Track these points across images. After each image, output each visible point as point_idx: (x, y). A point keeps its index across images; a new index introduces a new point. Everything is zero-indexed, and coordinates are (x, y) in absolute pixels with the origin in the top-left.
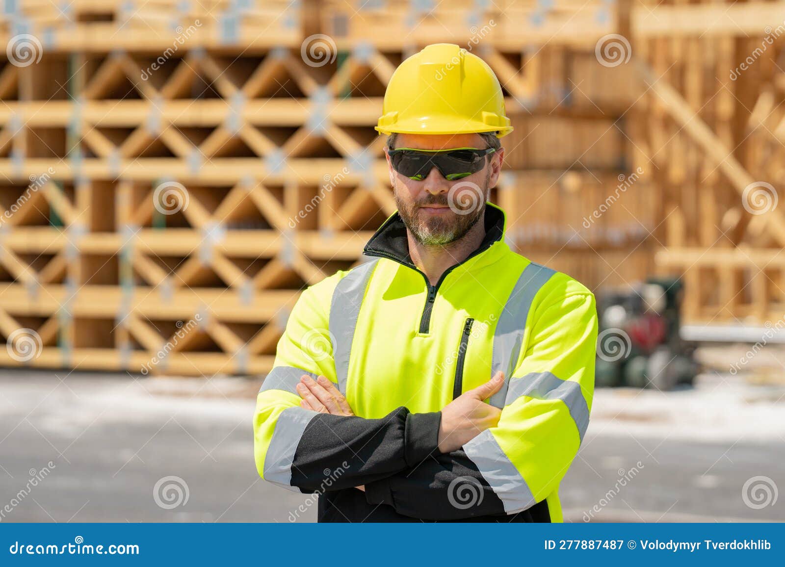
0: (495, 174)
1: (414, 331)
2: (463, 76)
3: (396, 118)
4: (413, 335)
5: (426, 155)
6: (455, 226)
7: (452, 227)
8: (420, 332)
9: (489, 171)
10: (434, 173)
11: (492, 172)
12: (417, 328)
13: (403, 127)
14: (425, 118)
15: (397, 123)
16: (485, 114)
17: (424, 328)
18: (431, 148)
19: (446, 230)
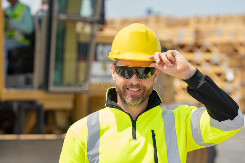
1: (131, 139)
3: (119, 53)
4: (130, 140)
7: (141, 98)
8: (133, 139)
10: (134, 76)
12: (132, 138)
13: (122, 56)
14: (129, 54)
15: (119, 55)
17: (134, 137)
18: (133, 65)
19: (138, 100)
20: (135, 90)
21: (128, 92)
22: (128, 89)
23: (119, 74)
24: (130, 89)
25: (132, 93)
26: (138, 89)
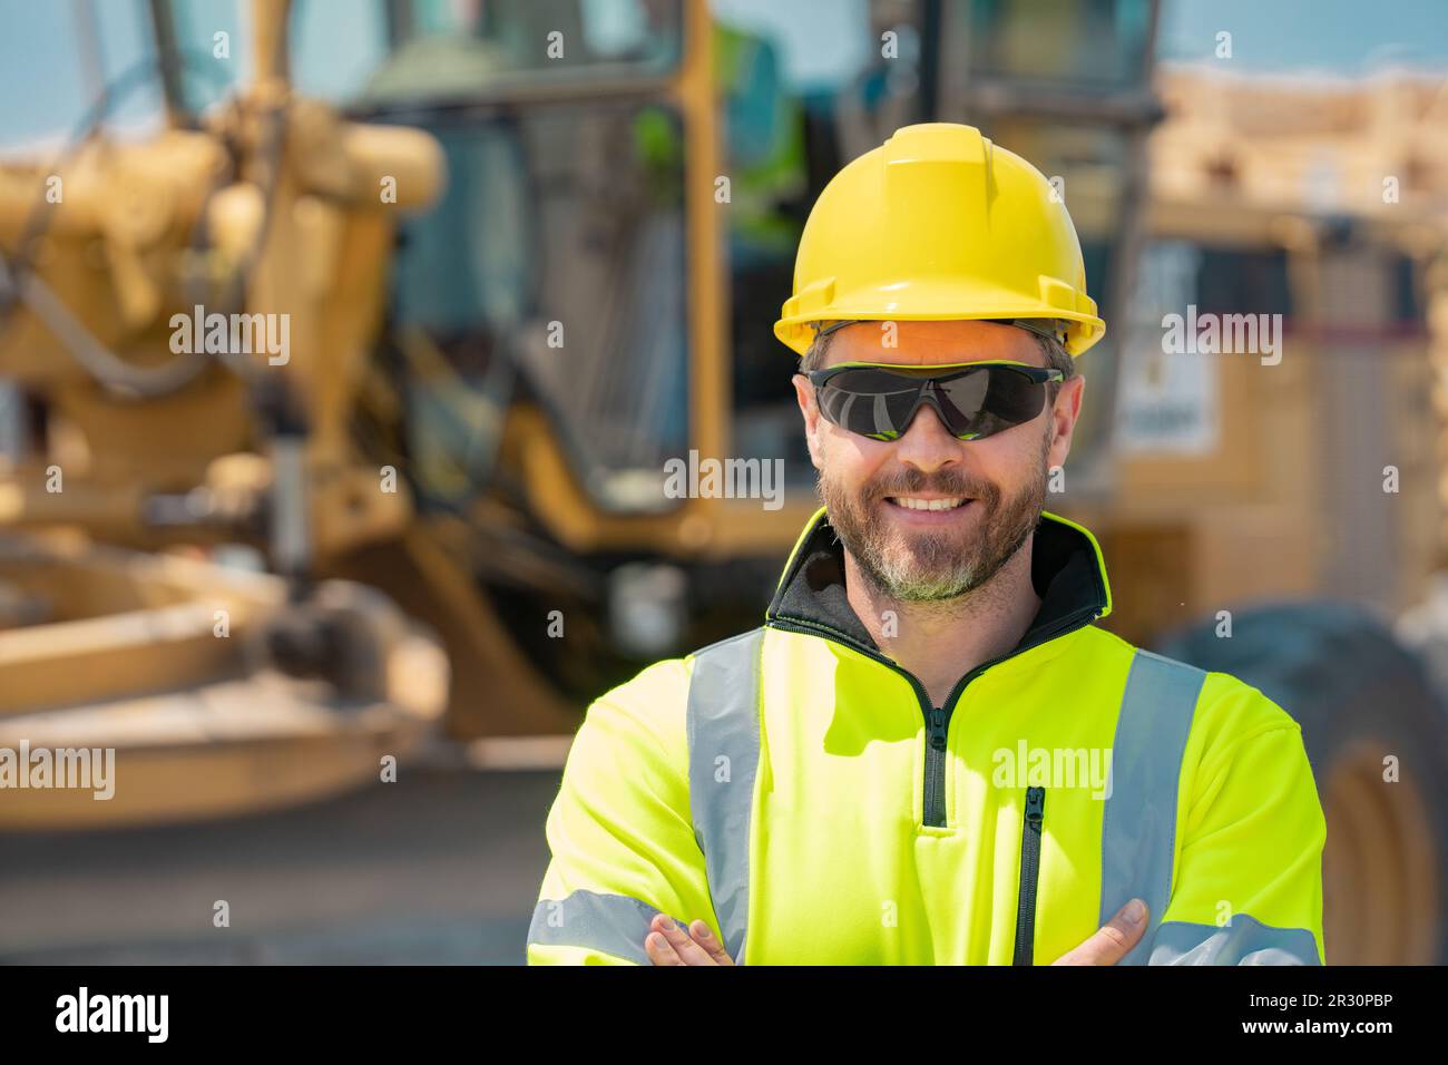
0: (1061, 438)
1: (911, 821)
2: (991, 190)
3: (830, 293)
4: (909, 830)
5: (905, 375)
6: (977, 551)
7: (969, 554)
8: (925, 824)
9: (1049, 429)
10: (925, 422)
11: (1055, 431)
12: (918, 814)
14: (896, 287)
15: (832, 305)
16: (1045, 282)
17: (935, 814)
18: (917, 360)
19: (956, 563)
20: (936, 505)
21: (895, 523)
22: (891, 501)
23: (838, 420)
24: (902, 502)
25: (917, 523)
26: (955, 502)
